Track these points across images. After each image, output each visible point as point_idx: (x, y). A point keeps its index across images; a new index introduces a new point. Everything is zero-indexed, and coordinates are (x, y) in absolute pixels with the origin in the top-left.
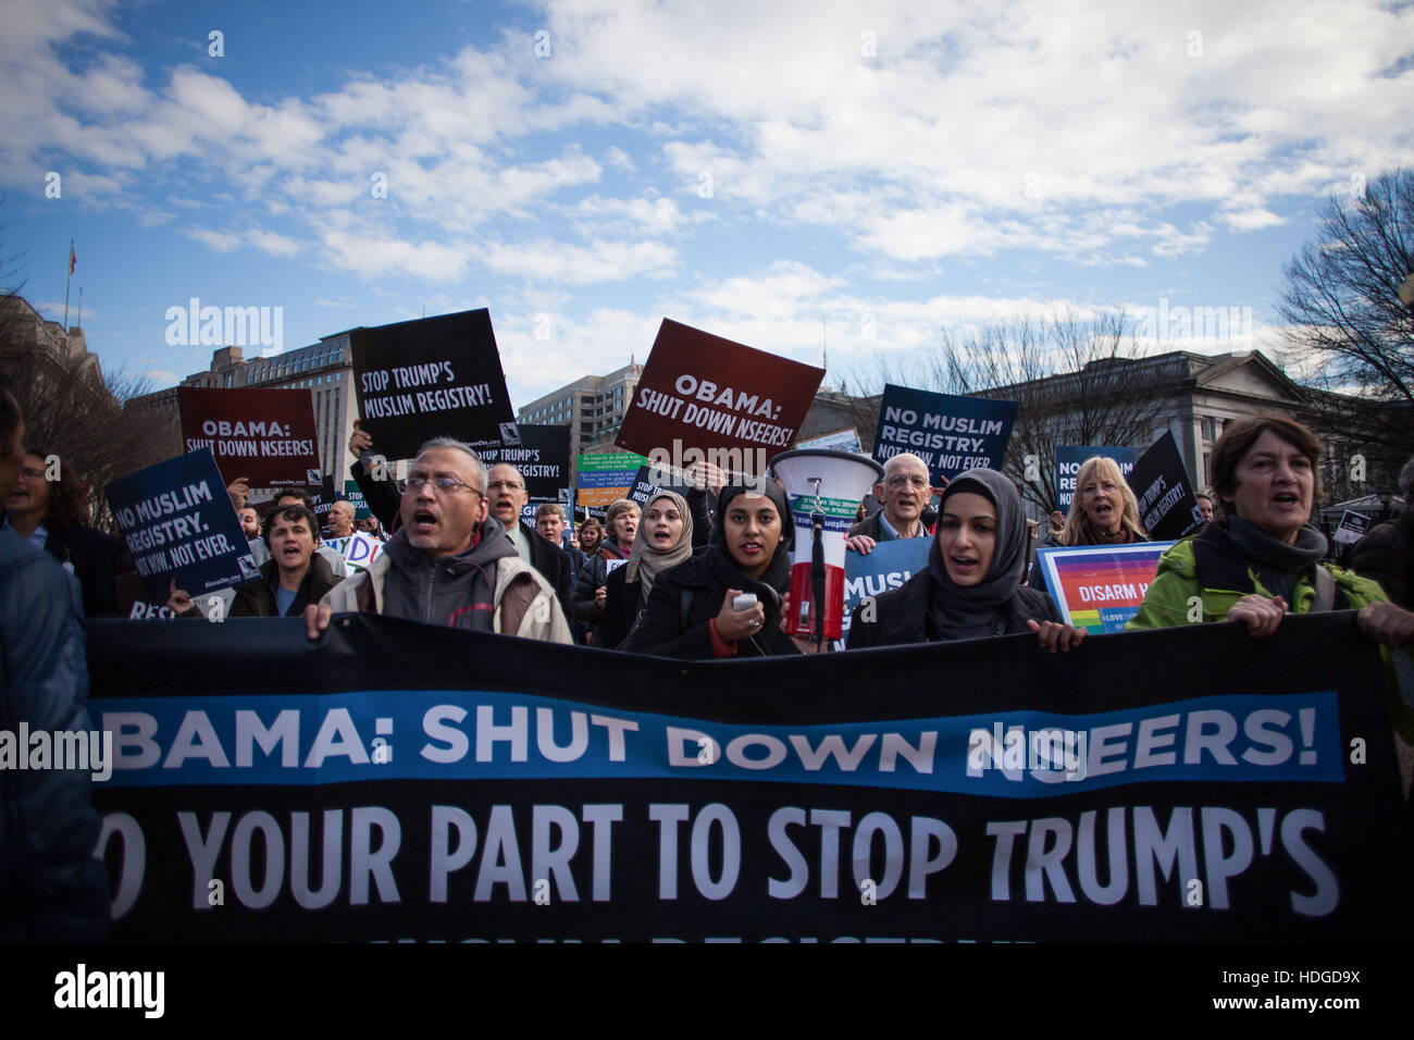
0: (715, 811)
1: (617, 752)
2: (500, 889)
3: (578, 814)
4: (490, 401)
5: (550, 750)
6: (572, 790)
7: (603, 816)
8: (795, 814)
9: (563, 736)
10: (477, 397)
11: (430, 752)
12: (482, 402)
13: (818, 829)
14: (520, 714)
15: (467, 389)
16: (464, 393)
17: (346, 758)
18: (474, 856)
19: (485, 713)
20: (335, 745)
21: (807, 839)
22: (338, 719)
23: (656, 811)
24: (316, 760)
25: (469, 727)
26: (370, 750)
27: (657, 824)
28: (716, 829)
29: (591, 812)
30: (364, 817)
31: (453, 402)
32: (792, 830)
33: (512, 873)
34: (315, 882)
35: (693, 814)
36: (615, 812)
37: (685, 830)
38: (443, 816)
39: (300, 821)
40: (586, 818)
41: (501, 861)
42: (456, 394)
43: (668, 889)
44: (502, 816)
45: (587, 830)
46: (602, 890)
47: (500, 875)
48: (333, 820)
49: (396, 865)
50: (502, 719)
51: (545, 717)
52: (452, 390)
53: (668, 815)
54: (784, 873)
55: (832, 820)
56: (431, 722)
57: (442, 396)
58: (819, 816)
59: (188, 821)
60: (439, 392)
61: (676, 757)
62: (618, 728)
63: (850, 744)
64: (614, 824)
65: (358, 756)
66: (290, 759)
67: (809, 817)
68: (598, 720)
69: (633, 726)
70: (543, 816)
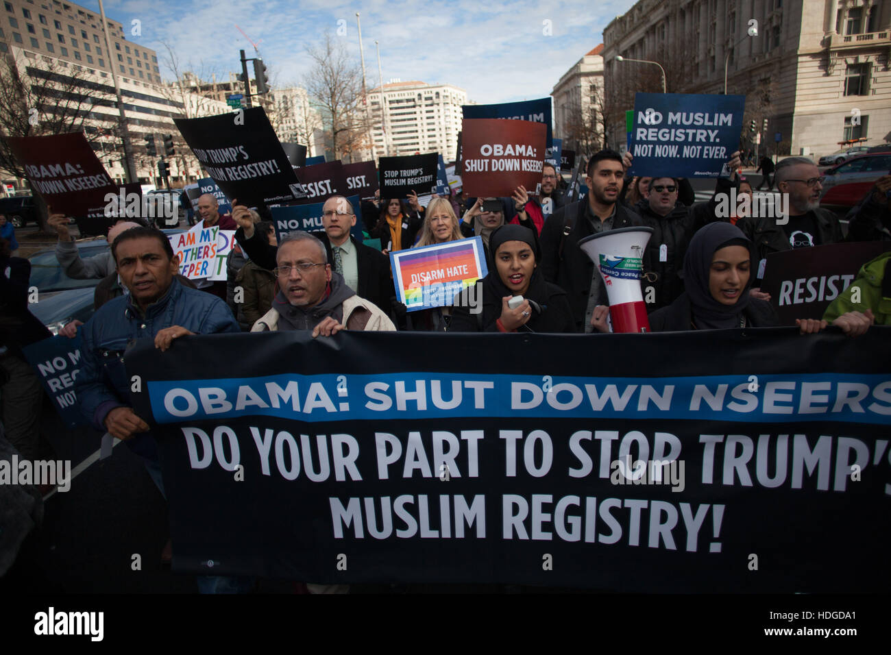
0: (537, 434)
1: (480, 403)
2: (417, 472)
3: (459, 436)
4: (279, 171)
5: (439, 403)
6: (454, 423)
7: (473, 437)
8: (587, 435)
9: (447, 396)
10: (268, 169)
11: (370, 406)
12: (273, 172)
13: (599, 441)
14: (421, 384)
15: (260, 164)
16: (258, 166)
17: (324, 409)
18: (401, 457)
19: (400, 386)
20: (317, 402)
21: (592, 447)
22: (317, 388)
23: (503, 434)
24: (308, 409)
25: (391, 393)
26: (337, 407)
27: (504, 440)
28: (538, 444)
29: (465, 434)
30: (338, 439)
31: (251, 173)
32: (583, 443)
33: (423, 464)
34: (317, 470)
35: (525, 435)
36: (480, 434)
37: (520, 444)
38: (381, 438)
39: (305, 439)
40: (463, 438)
41: (416, 459)
42: (253, 168)
43: (511, 471)
44: (415, 437)
45: (464, 444)
46: (474, 471)
47: (417, 465)
48: (321, 440)
49: (358, 463)
50: (410, 388)
51: (436, 385)
52: (249, 166)
53: (510, 436)
54: (578, 465)
55: (606, 437)
56: (369, 389)
57: (242, 170)
58: (599, 434)
59: (255, 432)
60: (240, 167)
61: (517, 404)
62: (480, 387)
63: (621, 392)
64: (479, 441)
65: (331, 408)
66: (296, 407)
67: (593, 435)
68: (468, 384)
69: (490, 385)
70: (438, 437)
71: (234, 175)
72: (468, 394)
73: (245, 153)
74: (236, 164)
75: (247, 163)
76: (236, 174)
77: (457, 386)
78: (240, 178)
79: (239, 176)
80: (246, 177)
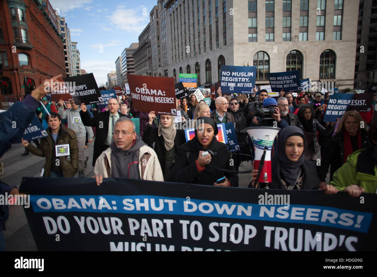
0: (196, 222)
1: (171, 209)
2: (146, 234)
3: (163, 221)
5: (154, 208)
6: (161, 216)
7: (169, 222)
8: (216, 224)
9: (157, 205)
11: (125, 208)
13: (222, 227)
14: (146, 200)
17: (106, 208)
18: (139, 228)
19: (137, 201)
20: (104, 205)
21: (219, 230)
22: (103, 200)
23: (181, 222)
24: (100, 208)
25: (134, 203)
26: (112, 208)
27: (182, 224)
28: (196, 227)
29: (165, 221)
30: (113, 219)
32: (215, 227)
33: (149, 231)
34: (106, 229)
35: (191, 223)
36: (172, 221)
37: (188, 226)
38: (131, 221)
39: (100, 219)
41: (146, 229)
43: (185, 237)
44: (144, 221)
45: (165, 225)
46: (169, 235)
47: (146, 231)
48: (107, 219)
49: (122, 228)
50: (142, 201)
51: (153, 201)
53: (184, 223)
54: (213, 236)
55: (225, 226)
56: (125, 202)
58: (222, 224)
59: (76, 218)
61: (186, 210)
62: (171, 202)
63: (230, 207)
64: (172, 224)
65: (109, 208)
66: (94, 207)
67: (219, 225)
68: (166, 201)
69: (175, 202)
70: (154, 221)
71: (82, 94)
72: (166, 205)
73: (86, 87)
74: (83, 90)
75: (86, 90)
76: (82, 93)
77: (161, 201)
78: (83, 95)
79: (83, 94)
80: (85, 95)
